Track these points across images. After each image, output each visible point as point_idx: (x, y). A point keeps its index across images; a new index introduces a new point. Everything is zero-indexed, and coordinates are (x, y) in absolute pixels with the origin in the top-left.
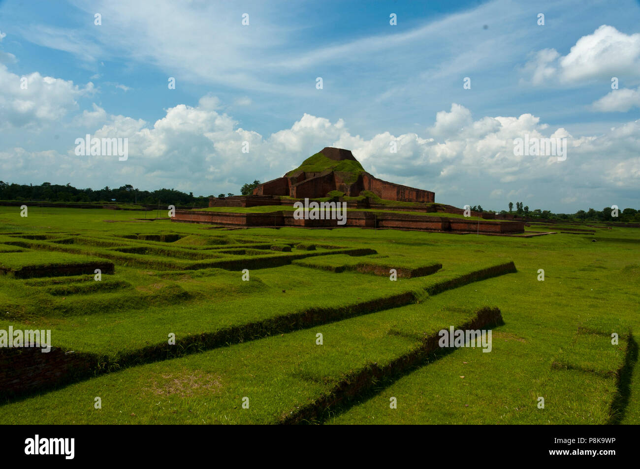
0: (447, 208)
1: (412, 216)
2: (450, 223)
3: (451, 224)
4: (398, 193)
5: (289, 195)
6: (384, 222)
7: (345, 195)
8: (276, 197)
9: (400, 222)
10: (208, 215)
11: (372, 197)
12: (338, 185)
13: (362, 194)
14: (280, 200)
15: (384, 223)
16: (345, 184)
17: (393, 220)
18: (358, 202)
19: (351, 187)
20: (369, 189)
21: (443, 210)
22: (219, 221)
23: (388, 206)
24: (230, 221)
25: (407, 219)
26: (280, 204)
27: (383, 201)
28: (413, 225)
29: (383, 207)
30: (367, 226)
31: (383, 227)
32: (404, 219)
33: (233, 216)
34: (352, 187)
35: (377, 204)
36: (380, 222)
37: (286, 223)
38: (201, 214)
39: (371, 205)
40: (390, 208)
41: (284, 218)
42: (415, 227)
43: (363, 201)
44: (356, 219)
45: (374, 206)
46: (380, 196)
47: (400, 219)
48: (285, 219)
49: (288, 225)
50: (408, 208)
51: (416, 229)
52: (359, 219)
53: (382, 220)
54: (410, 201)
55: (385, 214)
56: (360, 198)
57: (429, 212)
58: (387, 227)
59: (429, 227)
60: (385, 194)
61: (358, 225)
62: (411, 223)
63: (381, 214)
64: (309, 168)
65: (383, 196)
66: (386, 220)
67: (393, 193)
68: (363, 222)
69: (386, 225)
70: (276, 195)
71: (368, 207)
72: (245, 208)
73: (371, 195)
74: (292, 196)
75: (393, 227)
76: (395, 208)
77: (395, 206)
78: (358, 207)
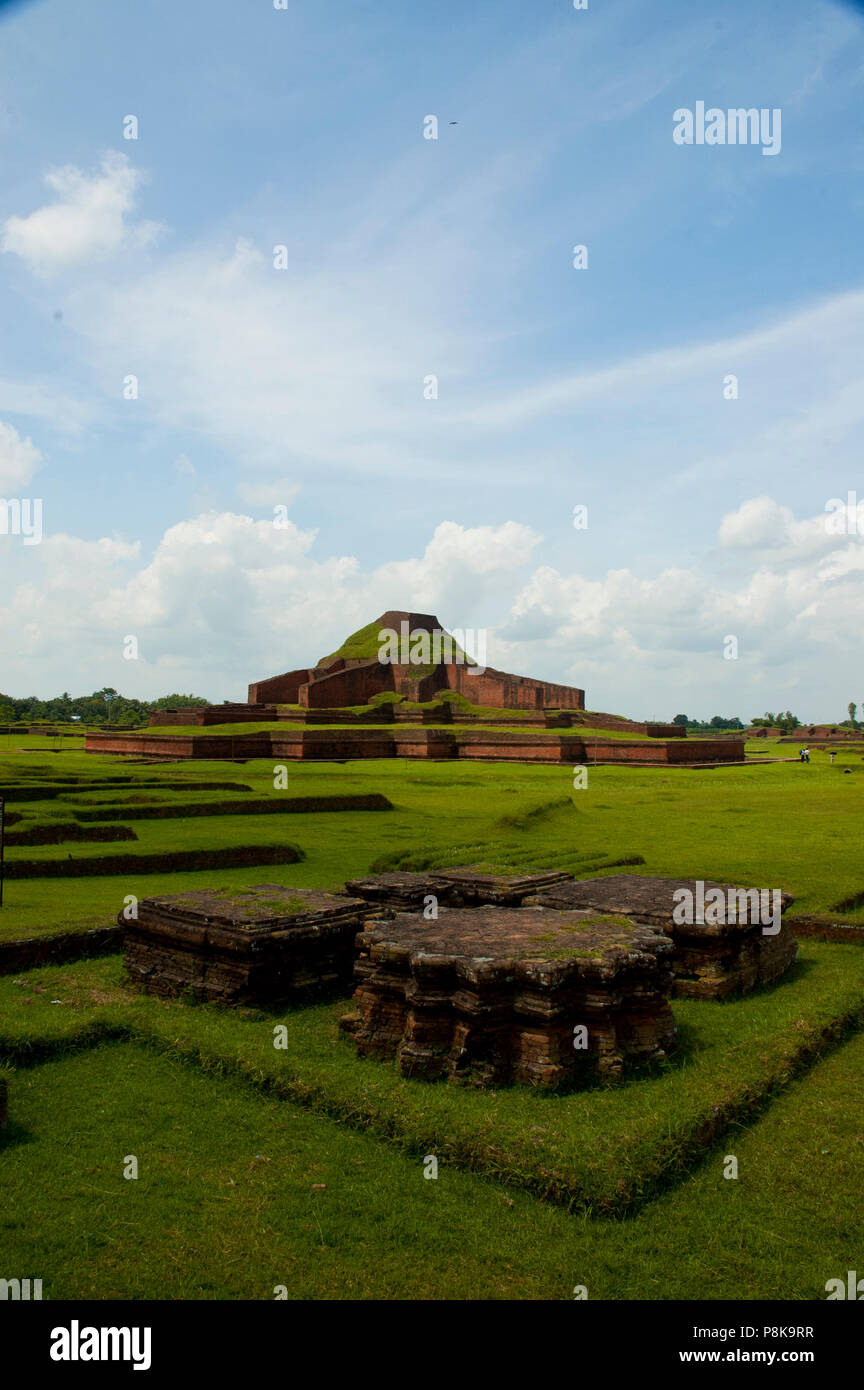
0: (592, 719)
1: (513, 736)
2: (584, 746)
3: (587, 749)
4: (506, 693)
5: (297, 702)
6: (467, 748)
7: (406, 699)
8: (269, 707)
9: (492, 748)
10: (138, 740)
11: (456, 702)
12: (398, 680)
13: (438, 697)
14: (276, 711)
15: (467, 750)
16: (410, 680)
17: (480, 744)
18: (426, 712)
19: (420, 684)
20: (458, 687)
21: (583, 722)
22: (153, 751)
23: (483, 718)
24: (170, 749)
25: (504, 742)
26: (276, 719)
27: (474, 709)
28: (515, 752)
29: (474, 720)
30: (432, 756)
31: (466, 757)
32: (500, 742)
33: (174, 741)
34: (424, 685)
35: (465, 715)
36: (461, 749)
37: (275, 753)
38: (127, 739)
39: (454, 718)
40: (486, 722)
41: (271, 743)
42: (517, 756)
43: (437, 710)
44: (412, 743)
45: (459, 718)
46: (475, 701)
47: (493, 742)
48: (274, 746)
49: (278, 757)
50: (515, 722)
51: (519, 759)
52: (417, 744)
53: (464, 745)
54: (526, 707)
55: (468, 733)
56: (435, 703)
57: (551, 728)
58: (473, 757)
59: (540, 756)
60: (485, 694)
61: (415, 754)
62: (511, 748)
63: (462, 733)
64: (352, 650)
65: (480, 698)
66: (469, 744)
67: (498, 694)
68: (423, 749)
69: (471, 754)
70: (271, 702)
71: (449, 720)
72: (202, 727)
73: (455, 698)
74: (302, 705)
75: (482, 757)
76: (493, 722)
77: (493, 717)
78: (425, 722)
